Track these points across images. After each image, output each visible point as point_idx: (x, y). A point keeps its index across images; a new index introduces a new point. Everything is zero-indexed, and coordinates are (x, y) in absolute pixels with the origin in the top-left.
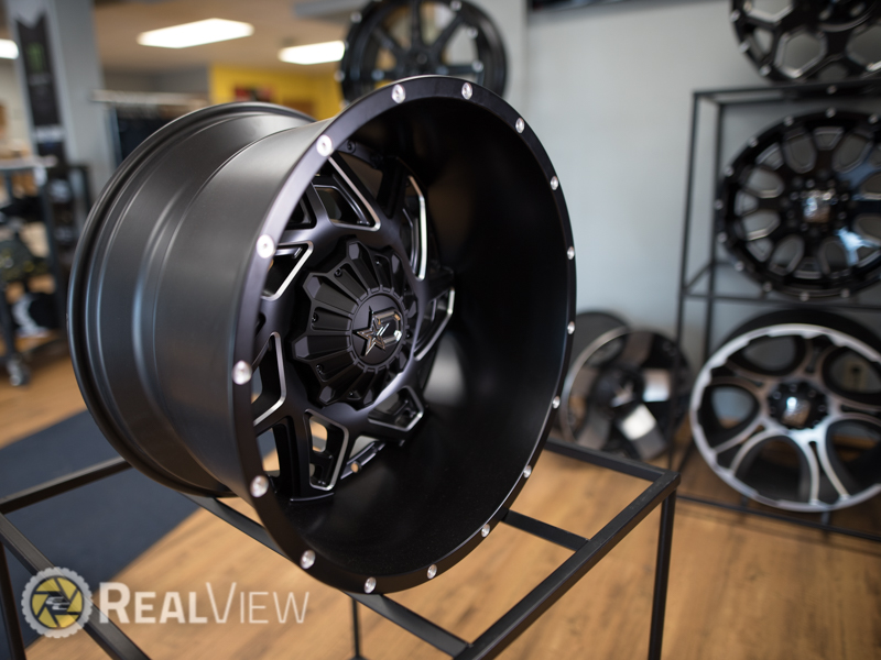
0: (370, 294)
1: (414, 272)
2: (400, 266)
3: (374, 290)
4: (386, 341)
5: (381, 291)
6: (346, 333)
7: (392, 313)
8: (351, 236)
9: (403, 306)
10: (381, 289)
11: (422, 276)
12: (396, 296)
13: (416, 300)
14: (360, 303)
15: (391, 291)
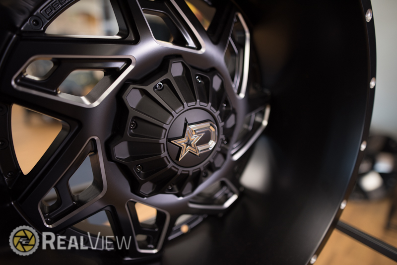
0: (186, 108)
1: (236, 91)
2: (222, 85)
3: (190, 104)
4: (200, 148)
5: (198, 105)
6: (161, 141)
7: (207, 124)
8: (177, 56)
9: (219, 119)
10: (199, 103)
11: (242, 95)
12: (213, 110)
13: (235, 114)
14: (175, 115)
15: (209, 106)
